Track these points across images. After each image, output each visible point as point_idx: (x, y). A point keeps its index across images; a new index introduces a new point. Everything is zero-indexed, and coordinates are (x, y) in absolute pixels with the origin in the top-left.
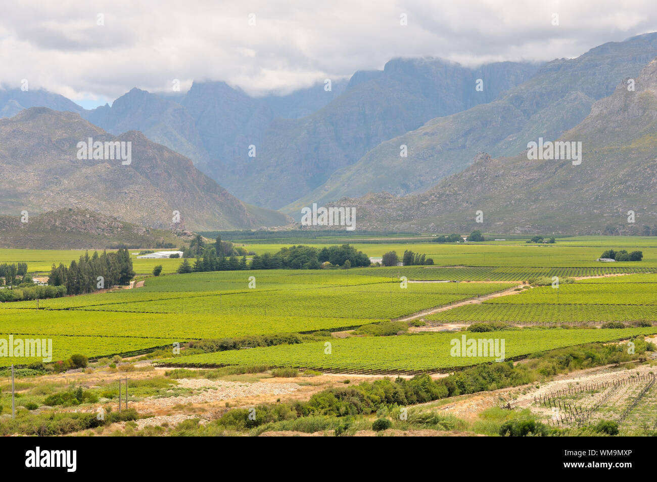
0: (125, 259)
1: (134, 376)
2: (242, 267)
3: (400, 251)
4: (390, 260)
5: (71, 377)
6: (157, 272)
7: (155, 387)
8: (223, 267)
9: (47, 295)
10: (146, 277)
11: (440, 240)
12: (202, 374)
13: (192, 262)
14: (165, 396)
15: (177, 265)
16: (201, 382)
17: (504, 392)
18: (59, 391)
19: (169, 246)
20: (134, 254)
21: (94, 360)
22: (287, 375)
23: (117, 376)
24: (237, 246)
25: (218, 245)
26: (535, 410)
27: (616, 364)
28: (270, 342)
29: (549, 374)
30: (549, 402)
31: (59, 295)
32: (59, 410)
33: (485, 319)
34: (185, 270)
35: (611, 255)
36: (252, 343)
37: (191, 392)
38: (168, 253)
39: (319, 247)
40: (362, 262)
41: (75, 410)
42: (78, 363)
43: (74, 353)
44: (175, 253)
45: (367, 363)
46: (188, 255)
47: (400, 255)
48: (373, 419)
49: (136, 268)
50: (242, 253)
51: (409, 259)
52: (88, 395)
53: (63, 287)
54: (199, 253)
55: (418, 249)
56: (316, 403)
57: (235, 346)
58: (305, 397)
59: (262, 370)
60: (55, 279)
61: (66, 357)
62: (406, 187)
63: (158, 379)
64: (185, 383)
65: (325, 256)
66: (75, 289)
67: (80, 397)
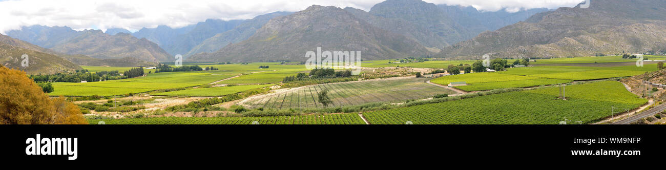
0: (142, 69)
1: (145, 98)
2: (171, 71)
3: (210, 67)
4: (207, 69)
5: (129, 99)
6: (150, 72)
7: (150, 101)
8: (166, 71)
9: (123, 78)
10: (147, 73)
11: (220, 64)
12: (161, 98)
13: (158, 70)
14: (152, 103)
15: (155, 71)
16: (161, 100)
17: (236, 101)
18: (126, 101)
19: (153, 66)
20: (144, 68)
21: (134, 94)
22: (182, 98)
23: (141, 98)
24: (169, 66)
25: (165, 66)
26: (243, 105)
27: (263, 93)
28: (178, 90)
29: (247, 96)
30: (247, 103)
31: (126, 78)
32: (126, 106)
33: (232, 82)
34: (157, 72)
35: (261, 67)
36: (173, 90)
37: (158, 102)
38: (153, 68)
39: (190, 66)
40: (200, 70)
41: (130, 106)
42: (131, 95)
43: (130, 92)
44: (154, 67)
45: (202, 95)
46: (157, 68)
47: (210, 68)
48: (204, 108)
49: (145, 72)
50: (171, 67)
51: (212, 69)
52: (133, 103)
53: (127, 76)
54: (160, 68)
55: (215, 66)
56: (189, 105)
57: (169, 91)
58: (187, 103)
59: (176, 97)
60: (125, 74)
61: (128, 93)
62: (211, 51)
63: (150, 99)
64: (157, 100)
65: (191, 68)
66: (130, 77)
67: (131, 103)
